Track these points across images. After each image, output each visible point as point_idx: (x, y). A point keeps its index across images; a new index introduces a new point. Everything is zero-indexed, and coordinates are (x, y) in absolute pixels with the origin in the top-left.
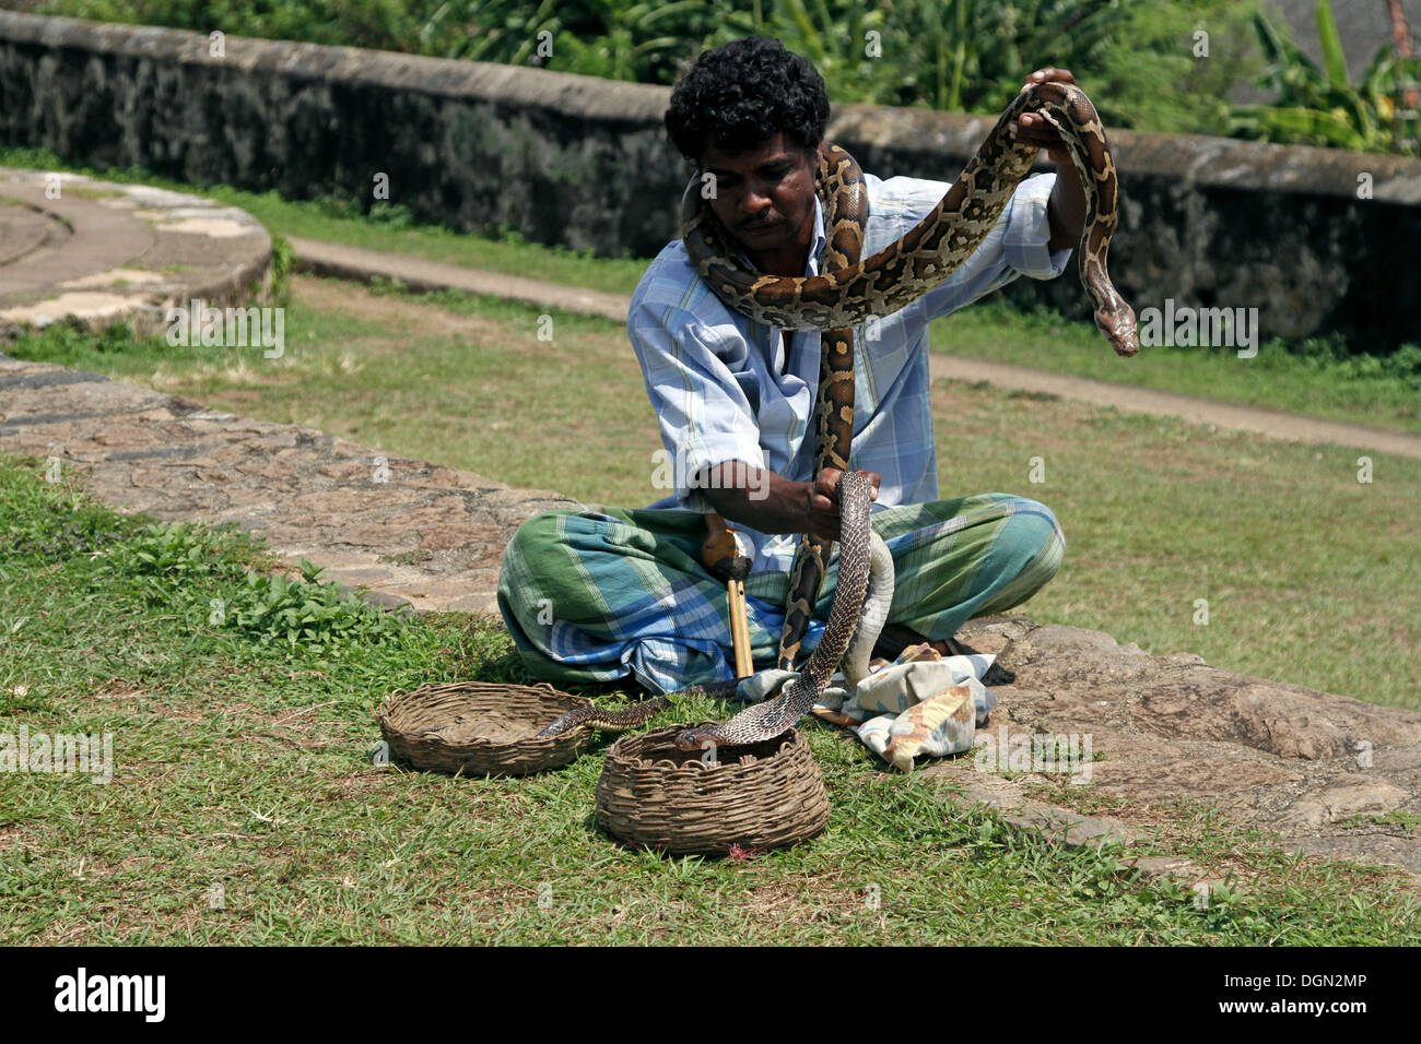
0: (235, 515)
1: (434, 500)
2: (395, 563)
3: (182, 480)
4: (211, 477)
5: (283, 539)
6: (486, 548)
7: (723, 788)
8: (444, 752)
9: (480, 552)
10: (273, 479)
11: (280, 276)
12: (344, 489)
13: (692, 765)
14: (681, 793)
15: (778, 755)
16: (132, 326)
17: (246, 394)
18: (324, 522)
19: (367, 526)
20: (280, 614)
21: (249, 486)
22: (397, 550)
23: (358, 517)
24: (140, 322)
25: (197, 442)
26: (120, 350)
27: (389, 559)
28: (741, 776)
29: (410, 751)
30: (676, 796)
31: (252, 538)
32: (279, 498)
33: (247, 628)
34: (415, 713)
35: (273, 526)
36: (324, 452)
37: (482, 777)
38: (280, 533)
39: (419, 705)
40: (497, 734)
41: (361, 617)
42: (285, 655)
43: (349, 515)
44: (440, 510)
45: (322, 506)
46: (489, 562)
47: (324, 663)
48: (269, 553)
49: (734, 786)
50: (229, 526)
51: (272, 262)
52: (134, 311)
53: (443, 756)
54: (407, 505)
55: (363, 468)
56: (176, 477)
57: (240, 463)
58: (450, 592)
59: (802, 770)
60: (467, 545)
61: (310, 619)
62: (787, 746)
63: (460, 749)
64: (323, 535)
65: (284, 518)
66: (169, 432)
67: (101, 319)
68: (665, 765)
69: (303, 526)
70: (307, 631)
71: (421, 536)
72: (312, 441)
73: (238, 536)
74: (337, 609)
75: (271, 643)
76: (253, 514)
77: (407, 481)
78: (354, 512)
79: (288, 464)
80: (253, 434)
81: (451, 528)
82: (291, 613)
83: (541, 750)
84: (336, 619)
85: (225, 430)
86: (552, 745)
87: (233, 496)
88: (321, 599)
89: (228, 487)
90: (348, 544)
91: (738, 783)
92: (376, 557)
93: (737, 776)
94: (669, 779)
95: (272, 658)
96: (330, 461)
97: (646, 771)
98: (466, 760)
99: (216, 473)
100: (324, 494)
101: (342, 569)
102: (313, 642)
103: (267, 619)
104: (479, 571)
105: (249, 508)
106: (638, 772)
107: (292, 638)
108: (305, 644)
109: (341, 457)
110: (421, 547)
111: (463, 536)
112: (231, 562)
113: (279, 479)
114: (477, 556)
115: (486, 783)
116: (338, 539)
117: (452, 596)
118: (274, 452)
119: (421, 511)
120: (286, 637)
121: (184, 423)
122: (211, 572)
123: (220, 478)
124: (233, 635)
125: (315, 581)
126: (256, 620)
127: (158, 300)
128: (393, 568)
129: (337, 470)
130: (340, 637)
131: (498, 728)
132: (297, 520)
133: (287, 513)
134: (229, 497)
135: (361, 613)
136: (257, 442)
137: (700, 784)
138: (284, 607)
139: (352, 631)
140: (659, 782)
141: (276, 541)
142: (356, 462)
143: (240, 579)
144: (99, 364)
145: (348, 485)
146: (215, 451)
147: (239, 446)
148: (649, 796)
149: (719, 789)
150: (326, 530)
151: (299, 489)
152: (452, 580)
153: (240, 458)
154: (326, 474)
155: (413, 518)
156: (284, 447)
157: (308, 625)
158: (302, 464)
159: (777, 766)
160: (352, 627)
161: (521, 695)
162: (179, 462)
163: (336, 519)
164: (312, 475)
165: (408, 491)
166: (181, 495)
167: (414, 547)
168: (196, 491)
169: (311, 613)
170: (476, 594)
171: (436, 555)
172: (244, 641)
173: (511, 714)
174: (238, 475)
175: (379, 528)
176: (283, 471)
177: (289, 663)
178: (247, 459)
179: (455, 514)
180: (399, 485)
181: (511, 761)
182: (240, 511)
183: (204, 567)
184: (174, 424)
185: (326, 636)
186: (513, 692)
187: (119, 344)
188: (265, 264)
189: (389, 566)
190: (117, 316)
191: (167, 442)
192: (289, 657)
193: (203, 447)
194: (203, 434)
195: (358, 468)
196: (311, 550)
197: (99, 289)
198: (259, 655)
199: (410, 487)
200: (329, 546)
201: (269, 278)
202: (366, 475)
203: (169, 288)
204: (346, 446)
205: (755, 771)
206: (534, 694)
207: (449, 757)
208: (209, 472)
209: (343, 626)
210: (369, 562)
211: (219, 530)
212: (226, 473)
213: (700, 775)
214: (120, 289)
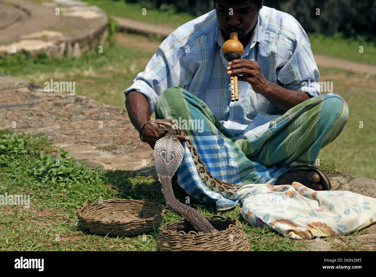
0: (44, 130)
1: (123, 125)
2: (102, 150)
3: (26, 116)
4: (38, 115)
5: (60, 140)
6: (139, 144)
7: (204, 243)
8: (101, 226)
9: (136, 146)
10: (62, 116)
11: (111, 33)
12: (89, 120)
13: (192, 233)
14: (187, 244)
15: (227, 229)
16: (48, 53)
17: (89, 81)
18: (78, 133)
19: (94, 135)
20: (49, 171)
21: (52, 118)
22: (104, 145)
23: (91, 131)
24: (51, 52)
25: (36, 101)
26: (42, 63)
27: (99, 148)
28: (212, 238)
29: (88, 226)
30: (185, 246)
31: (48, 140)
32: (63, 123)
33: (38, 176)
34: (93, 212)
35: (58, 135)
36: (84, 106)
37: (115, 237)
38: (59, 138)
39: (95, 208)
40: (124, 219)
41: (82, 172)
42: (50, 187)
43: (89, 130)
44: (124, 129)
45: (79, 127)
46: (139, 150)
47: (65, 190)
48: (53, 146)
49: (209, 242)
50: (41, 134)
51: (108, 28)
52: (49, 48)
53: (101, 228)
54: (112, 127)
55: (98, 111)
56: (24, 115)
57: (51, 109)
58: (122, 162)
59: (238, 236)
60: (132, 143)
61: (61, 173)
62: (231, 226)
63: (108, 225)
64: (76, 138)
65: (63, 131)
66: (25, 97)
67: (35, 51)
68: (182, 233)
69: (70, 135)
70: (60, 177)
71: (114, 139)
72: (81, 101)
73: (43, 139)
74: (72, 168)
75: (46, 182)
76: (51, 130)
77: (115, 117)
78: (91, 129)
79: (69, 110)
80: (58, 98)
81: (127, 136)
82: (54, 170)
83: (140, 225)
84: (72, 173)
85: (48, 96)
86: (145, 222)
87: (44, 123)
88: (66, 165)
89: (44, 119)
90: (85, 142)
91: (211, 240)
92: (95, 148)
93: (210, 238)
94: (183, 239)
95: (45, 188)
96: (86, 108)
97: (174, 236)
98: (111, 229)
99: (40, 113)
100: (80, 122)
101: (81, 152)
102: (62, 182)
103: (45, 172)
104: (134, 154)
105: (49, 127)
106: (171, 236)
107: (54, 180)
108: (59, 182)
109: (91, 107)
110: (113, 143)
111: (130, 139)
112: (36, 149)
113: (65, 116)
114: (135, 147)
115: (117, 240)
116: (81, 140)
117: (122, 164)
118: (65, 105)
119: (117, 129)
120: (51, 180)
121: (33, 93)
122: (28, 153)
123: (41, 115)
124: (32, 179)
125: (65, 157)
126: (41, 173)
127: (59, 43)
128: (101, 152)
129: (88, 112)
130: (73, 180)
131: (125, 217)
132: (67, 133)
133: (65, 130)
134: (43, 123)
135: (82, 170)
136: (59, 101)
137: (195, 241)
138: (52, 167)
139: (78, 178)
140: (179, 240)
141: (57, 141)
142: (96, 109)
143: (38, 156)
144: (34, 68)
145: (91, 119)
146: (41, 105)
147: (51, 103)
148: (175, 246)
149: (202, 243)
150: (78, 136)
151: (71, 120)
152: (123, 157)
153: (51, 107)
154: (83, 114)
155: (113, 132)
156: (69, 103)
157: (61, 175)
158: (75, 110)
159: (227, 234)
160: (78, 176)
161: (136, 204)
162: (27, 109)
163: (83, 132)
164: (78, 114)
165: (114, 121)
166: (25, 122)
167: (111, 144)
168: (30, 120)
169: (62, 170)
170: (131, 163)
171: (119, 147)
172: (36, 181)
173: (132, 212)
174: (48, 114)
175: (98, 136)
176: (67, 113)
177: (52, 190)
178: (53, 108)
179: (130, 130)
180: (112, 119)
181: (128, 229)
182: (46, 128)
183: (25, 151)
184: (28, 93)
185: (67, 179)
186: (133, 203)
187: (42, 60)
188: (104, 29)
189: (99, 151)
190: (42, 50)
191: (24, 101)
192: (52, 188)
193: (38, 103)
194: (39, 98)
195: (96, 112)
196: (70, 145)
197: (36, 39)
198: (40, 187)
199: (115, 119)
200: (77, 143)
201: (106, 34)
202: (99, 114)
203: (64, 38)
204: (94, 103)
205: (217, 236)
206: (141, 203)
207: (103, 228)
208: (37, 113)
209: (74, 176)
210: (92, 149)
211: (35, 136)
212: (43, 113)
213: (195, 237)
214: (45, 39)
